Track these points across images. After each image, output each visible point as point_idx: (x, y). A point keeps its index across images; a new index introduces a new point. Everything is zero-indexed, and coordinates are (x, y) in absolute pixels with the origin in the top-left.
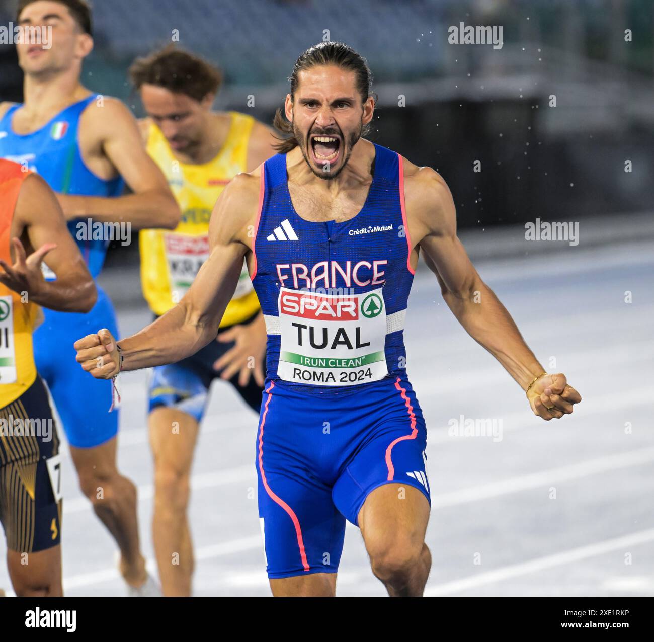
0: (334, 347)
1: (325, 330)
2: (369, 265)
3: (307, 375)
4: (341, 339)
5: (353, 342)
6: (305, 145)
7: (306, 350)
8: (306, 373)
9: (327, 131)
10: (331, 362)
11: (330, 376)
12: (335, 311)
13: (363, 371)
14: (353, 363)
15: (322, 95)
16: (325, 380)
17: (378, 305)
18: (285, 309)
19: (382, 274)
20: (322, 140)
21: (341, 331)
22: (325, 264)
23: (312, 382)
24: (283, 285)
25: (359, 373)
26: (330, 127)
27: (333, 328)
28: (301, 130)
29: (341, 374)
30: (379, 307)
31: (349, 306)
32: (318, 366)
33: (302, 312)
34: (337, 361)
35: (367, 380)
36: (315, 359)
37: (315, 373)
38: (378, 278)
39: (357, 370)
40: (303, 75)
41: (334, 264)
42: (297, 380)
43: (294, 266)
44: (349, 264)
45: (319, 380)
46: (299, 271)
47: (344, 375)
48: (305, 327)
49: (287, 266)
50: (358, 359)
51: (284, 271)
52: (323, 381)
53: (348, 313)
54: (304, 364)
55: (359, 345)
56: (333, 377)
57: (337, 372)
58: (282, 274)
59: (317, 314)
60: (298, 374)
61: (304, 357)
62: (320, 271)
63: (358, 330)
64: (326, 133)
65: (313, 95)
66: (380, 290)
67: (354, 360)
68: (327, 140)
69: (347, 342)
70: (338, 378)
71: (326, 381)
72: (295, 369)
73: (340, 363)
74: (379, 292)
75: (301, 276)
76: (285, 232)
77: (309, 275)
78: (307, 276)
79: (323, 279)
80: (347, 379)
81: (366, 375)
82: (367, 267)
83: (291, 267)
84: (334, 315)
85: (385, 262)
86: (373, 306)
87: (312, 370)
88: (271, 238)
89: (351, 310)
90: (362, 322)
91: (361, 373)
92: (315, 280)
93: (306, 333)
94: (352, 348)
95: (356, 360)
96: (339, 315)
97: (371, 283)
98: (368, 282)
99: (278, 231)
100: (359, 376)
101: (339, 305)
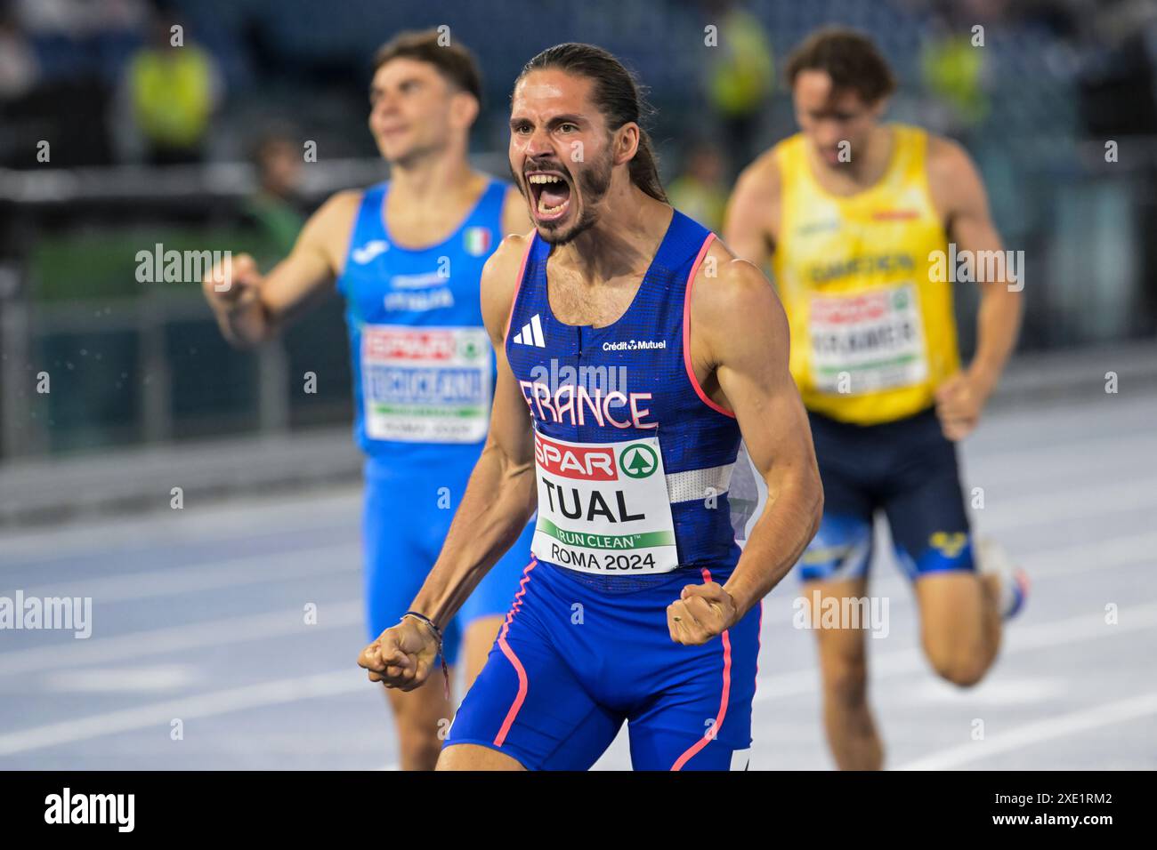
0: (590, 518)
1: (575, 492)
2: (624, 399)
3: (565, 556)
4: (598, 507)
5: (616, 513)
7: (560, 519)
8: (563, 552)
10: (591, 540)
12: (583, 464)
14: (619, 543)
15: (534, 112)
16: (587, 565)
17: (650, 459)
20: (538, 180)
21: (596, 495)
23: (571, 566)
25: (632, 558)
26: (543, 159)
27: (586, 488)
29: (606, 558)
31: (603, 460)
32: (575, 544)
34: (598, 539)
35: (647, 570)
36: (570, 533)
37: (573, 553)
39: (628, 553)
42: (555, 561)
43: (537, 387)
45: (579, 564)
47: (610, 560)
48: (554, 486)
49: (529, 384)
50: (628, 537)
51: (527, 392)
52: (585, 565)
53: (601, 469)
54: (560, 539)
55: (624, 518)
56: (596, 562)
57: (600, 555)
58: (527, 396)
59: (562, 469)
60: (557, 553)
61: (559, 530)
62: (565, 398)
63: (620, 495)
64: (541, 168)
66: (656, 438)
67: (621, 538)
68: (543, 180)
69: (607, 512)
70: (603, 563)
71: (589, 566)
72: (552, 546)
73: (602, 543)
74: (652, 442)
75: (544, 403)
76: (533, 332)
77: (553, 403)
79: (569, 410)
80: (615, 565)
81: (645, 563)
84: (583, 472)
85: (648, 396)
86: (639, 462)
87: (570, 549)
88: (517, 339)
89: (605, 466)
90: (623, 483)
91: (636, 559)
93: (554, 492)
94: (615, 521)
95: (624, 539)
96: (590, 472)
99: (526, 330)
100: (631, 563)
101: (588, 456)
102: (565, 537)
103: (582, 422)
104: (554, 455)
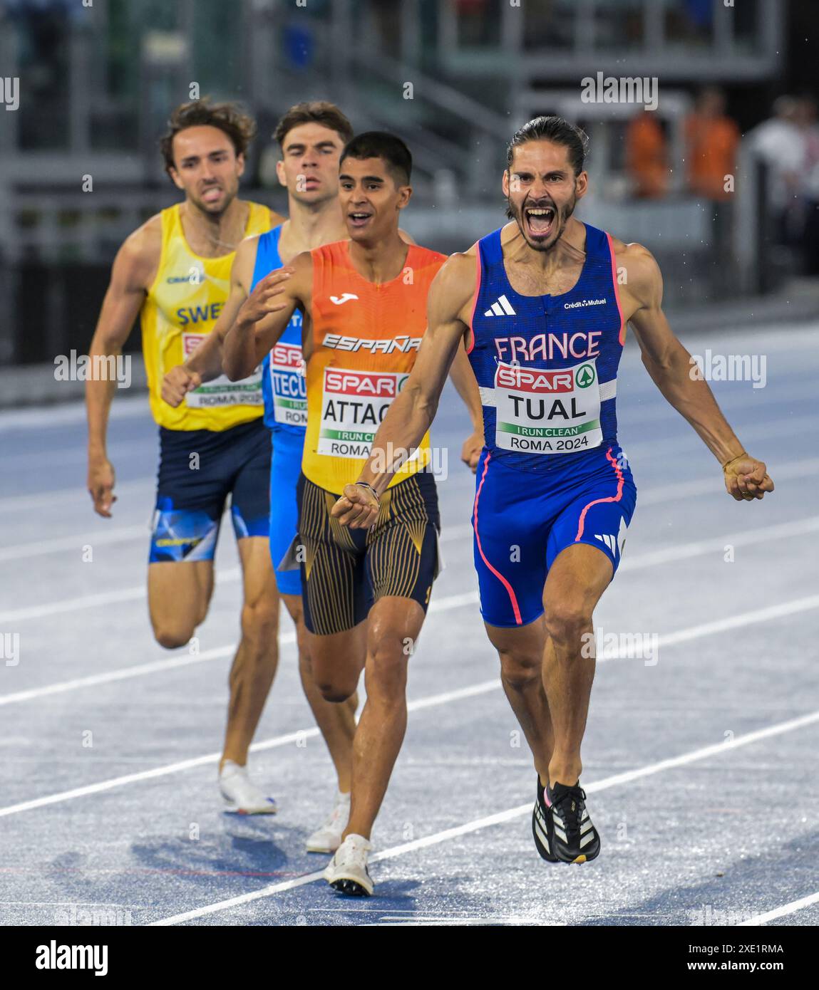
0: (550, 417)
1: (542, 402)
2: (585, 337)
3: (524, 444)
4: (558, 409)
5: (569, 413)
6: (521, 218)
7: (523, 420)
8: (523, 442)
9: (541, 204)
10: (548, 432)
11: (547, 445)
12: (552, 385)
13: (579, 439)
14: (569, 432)
15: (535, 169)
16: (542, 448)
17: (591, 375)
18: (501, 382)
19: (596, 344)
20: (536, 212)
21: (558, 403)
22: (543, 336)
23: (529, 451)
24: (501, 358)
25: (574, 441)
26: (543, 199)
27: (549, 399)
28: (515, 203)
29: (557, 443)
30: (592, 377)
31: (566, 379)
32: (535, 436)
33: (519, 385)
34: (554, 430)
35: (583, 447)
36: (532, 429)
37: (532, 442)
38: (592, 348)
39: (572, 439)
40: (518, 151)
41: (552, 336)
42: (515, 448)
43: (513, 340)
44: (565, 335)
45: (536, 448)
46: (518, 344)
47: (561, 443)
48: (522, 399)
49: (506, 340)
50: (574, 428)
51: (502, 345)
52: (540, 449)
53: (564, 385)
54: (521, 434)
55: (574, 415)
56: (550, 446)
57: (554, 441)
58: (501, 347)
59: (534, 387)
60: (516, 443)
61: (521, 428)
62: (538, 343)
63: (573, 400)
64: (539, 205)
65: (526, 169)
66: (594, 360)
67: (570, 429)
68: (540, 212)
69: (563, 413)
70: (554, 446)
71: (544, 449)
72: (512, 438)
73: (557, 433)
74: (592, 363)
75: (519, 349)
76: (503, 307)
77: (527, 348)
78: (525, 349)
79: (541, 352)
80: (563, 447)
81: (582, 443)
82: (582, 338)
83: (509, 341)
84: (550, 388)
85: (599, 333)
86: (586, 377)
87: (529, 439)
88: (488, 314)
89: (567, 384)
90: (578, 393)
91: (578, 441)
92: (533, 353)
93: (522, 406)
94: (568, 418)
95: (573, 429)
96: (555, 388)
97: (587, 354)
98: (584, 353)
99: (495, 307)
100: (574, 444)
101: (555, 378)
102: (528, 432)
103: (551, 357)
104: (529, 379)
